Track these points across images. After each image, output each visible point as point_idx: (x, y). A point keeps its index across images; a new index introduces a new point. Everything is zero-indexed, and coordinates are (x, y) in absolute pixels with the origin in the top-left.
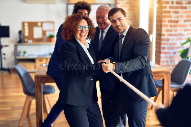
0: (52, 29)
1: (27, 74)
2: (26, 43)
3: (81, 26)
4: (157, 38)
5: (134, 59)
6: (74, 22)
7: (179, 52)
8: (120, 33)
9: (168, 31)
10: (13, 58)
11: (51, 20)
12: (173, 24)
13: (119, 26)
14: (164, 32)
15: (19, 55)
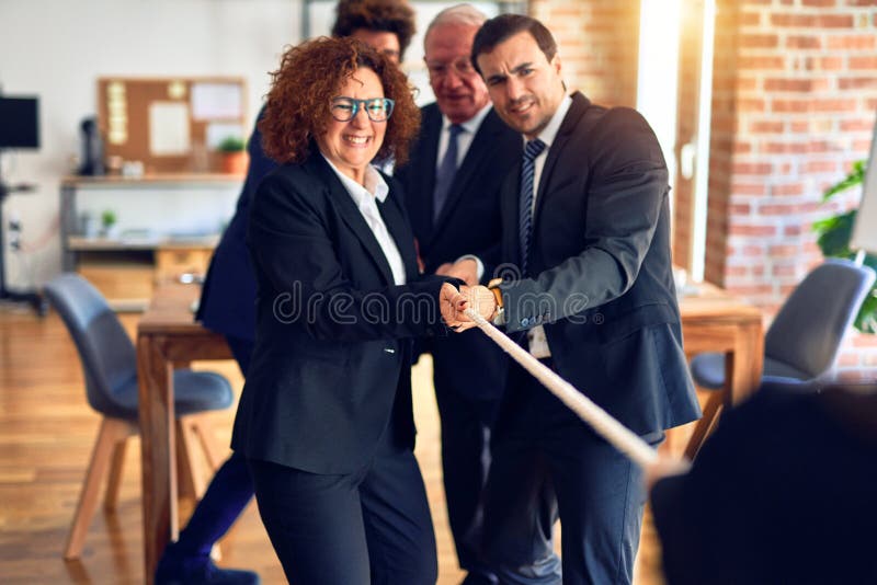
0: (234, 112)
1: (107, 320)
2: (113, 178)
3: (350, 100)
4: (713, 164)
5: (585, 253)
6: (320, 79)
7: (816, 226)
8: (528, 134)
9: (762, 127)
10: (53, 246)
11: (232, 70)
12: (788, 97)
13: (520, 101)
14: (744, 134)
15: (82, 233)
